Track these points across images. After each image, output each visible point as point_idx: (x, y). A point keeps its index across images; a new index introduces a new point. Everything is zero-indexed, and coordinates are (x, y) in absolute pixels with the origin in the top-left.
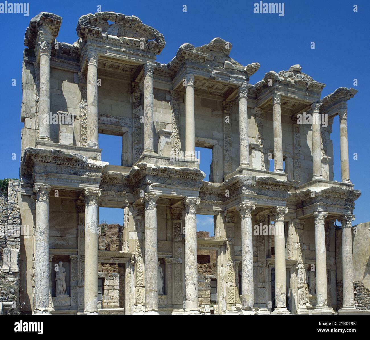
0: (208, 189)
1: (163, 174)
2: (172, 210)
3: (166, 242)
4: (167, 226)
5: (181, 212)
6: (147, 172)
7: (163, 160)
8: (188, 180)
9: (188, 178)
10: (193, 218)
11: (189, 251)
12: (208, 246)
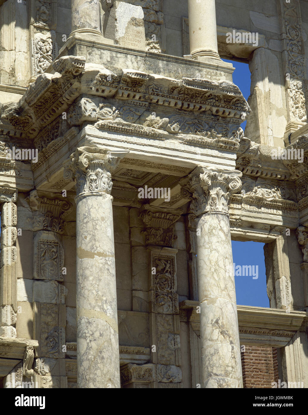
0: (249, 162)
1: (132, 94)
2: (146, 219)
3: (130, 312)
4: (131, 265)
5: (173, 224)
6: (84, 88)
7: (129, 56)
8: (204, 118)
9: (204, 112)
10: (221, 229)
11: (216, 332)
12: (255, 333)
